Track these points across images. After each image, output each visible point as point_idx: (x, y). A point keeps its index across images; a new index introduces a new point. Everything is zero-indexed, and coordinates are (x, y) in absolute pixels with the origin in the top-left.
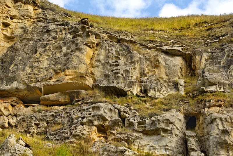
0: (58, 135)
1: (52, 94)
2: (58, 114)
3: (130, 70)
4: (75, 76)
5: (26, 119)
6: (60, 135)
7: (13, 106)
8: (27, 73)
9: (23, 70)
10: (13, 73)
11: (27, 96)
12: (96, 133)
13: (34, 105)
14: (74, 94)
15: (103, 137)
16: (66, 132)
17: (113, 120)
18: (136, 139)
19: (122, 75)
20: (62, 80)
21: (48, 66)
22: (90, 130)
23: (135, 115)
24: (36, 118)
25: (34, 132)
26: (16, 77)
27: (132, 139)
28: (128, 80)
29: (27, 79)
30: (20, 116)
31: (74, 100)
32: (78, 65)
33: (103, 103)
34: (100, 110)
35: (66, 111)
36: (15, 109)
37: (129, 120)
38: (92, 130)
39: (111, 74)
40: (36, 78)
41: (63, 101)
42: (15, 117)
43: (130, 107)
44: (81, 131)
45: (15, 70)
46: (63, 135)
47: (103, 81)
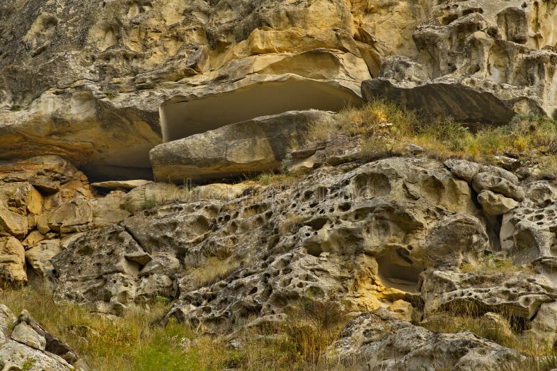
0: (218, 299)
1: (198, 136)
2: (222, 215)
3: (526, 10)
4: (290, 54)
5: (94, 244)
6: (225, 301)
7: (45, 193)
8: (96, 55)
9: (81, 43)
10: (41, 57)
11: (100, 151)
12: (373, 282)
13: (130, 183)
14: (285, 131)
15: (406, 298)
16: (249, 284)
17: (443, 225)
18: (547, 302)
19: (493, 32)
20: (238, 73)
21: (183, 18)
22: (346, 274)
23: (545, 199)
24: (134, 237)
25: (125, 293)
26: (51, 72)
27: (527, 300)
28: (520, 56)
29: (97, 78)
30: (74, 232)
31: (288, 155)
32: (301, 7)
33: (403, 159)
34: (389, 187)
35: (254, 200)
36: (55, 205)
37: (519, 220)
38: (356, 271)
39: (441, 34)
40: (135, 72)
41: (244, 160)
42: (55, 237)
43: (524, 170)
44: (308, 278)
45: (47, 43)
46: (239, 297)
47: (408, 66)
